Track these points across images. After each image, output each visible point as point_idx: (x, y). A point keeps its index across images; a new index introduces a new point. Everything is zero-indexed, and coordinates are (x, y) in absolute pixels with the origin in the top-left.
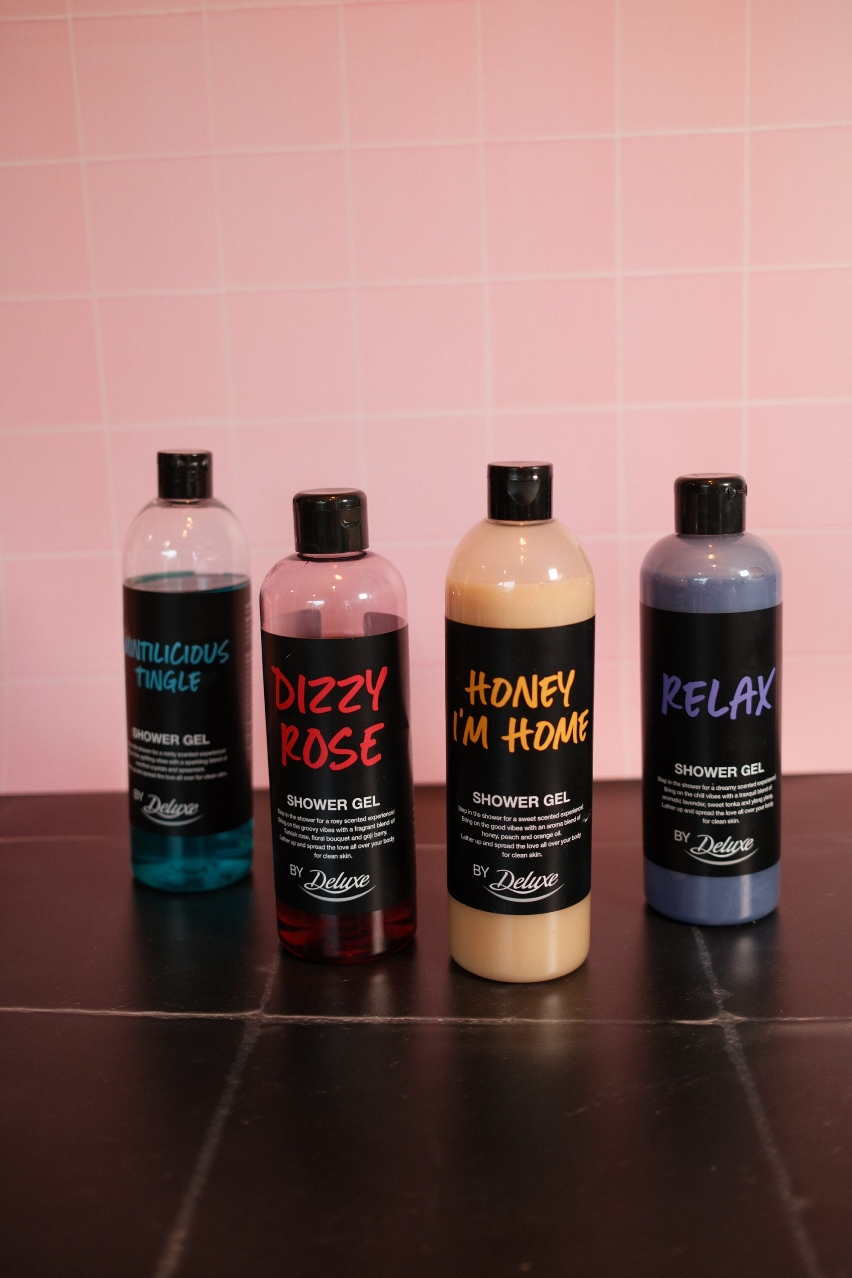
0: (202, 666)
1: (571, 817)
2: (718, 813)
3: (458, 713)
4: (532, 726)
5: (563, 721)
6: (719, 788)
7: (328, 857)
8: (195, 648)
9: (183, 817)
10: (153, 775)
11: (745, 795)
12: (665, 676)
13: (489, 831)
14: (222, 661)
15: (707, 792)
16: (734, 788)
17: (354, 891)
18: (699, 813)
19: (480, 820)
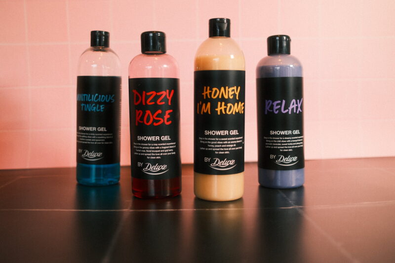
0: (105, 103)
1: (239, 140)
2: (285, 147)
3: (199, 103)
4: (226, 105)
5: (236, 104)
6: (286, 138)
7: (152, 158)
8: (103, 96)
9: (97, 157)
10: (86, 143)
11: (294, 141)
12: (266, 101)
13: (211, 144)
14: (112, 102)
15: (282, 140)
16: (290, 138)
17: (161, 171)
18: (279, 147)
19: (207, 141)
